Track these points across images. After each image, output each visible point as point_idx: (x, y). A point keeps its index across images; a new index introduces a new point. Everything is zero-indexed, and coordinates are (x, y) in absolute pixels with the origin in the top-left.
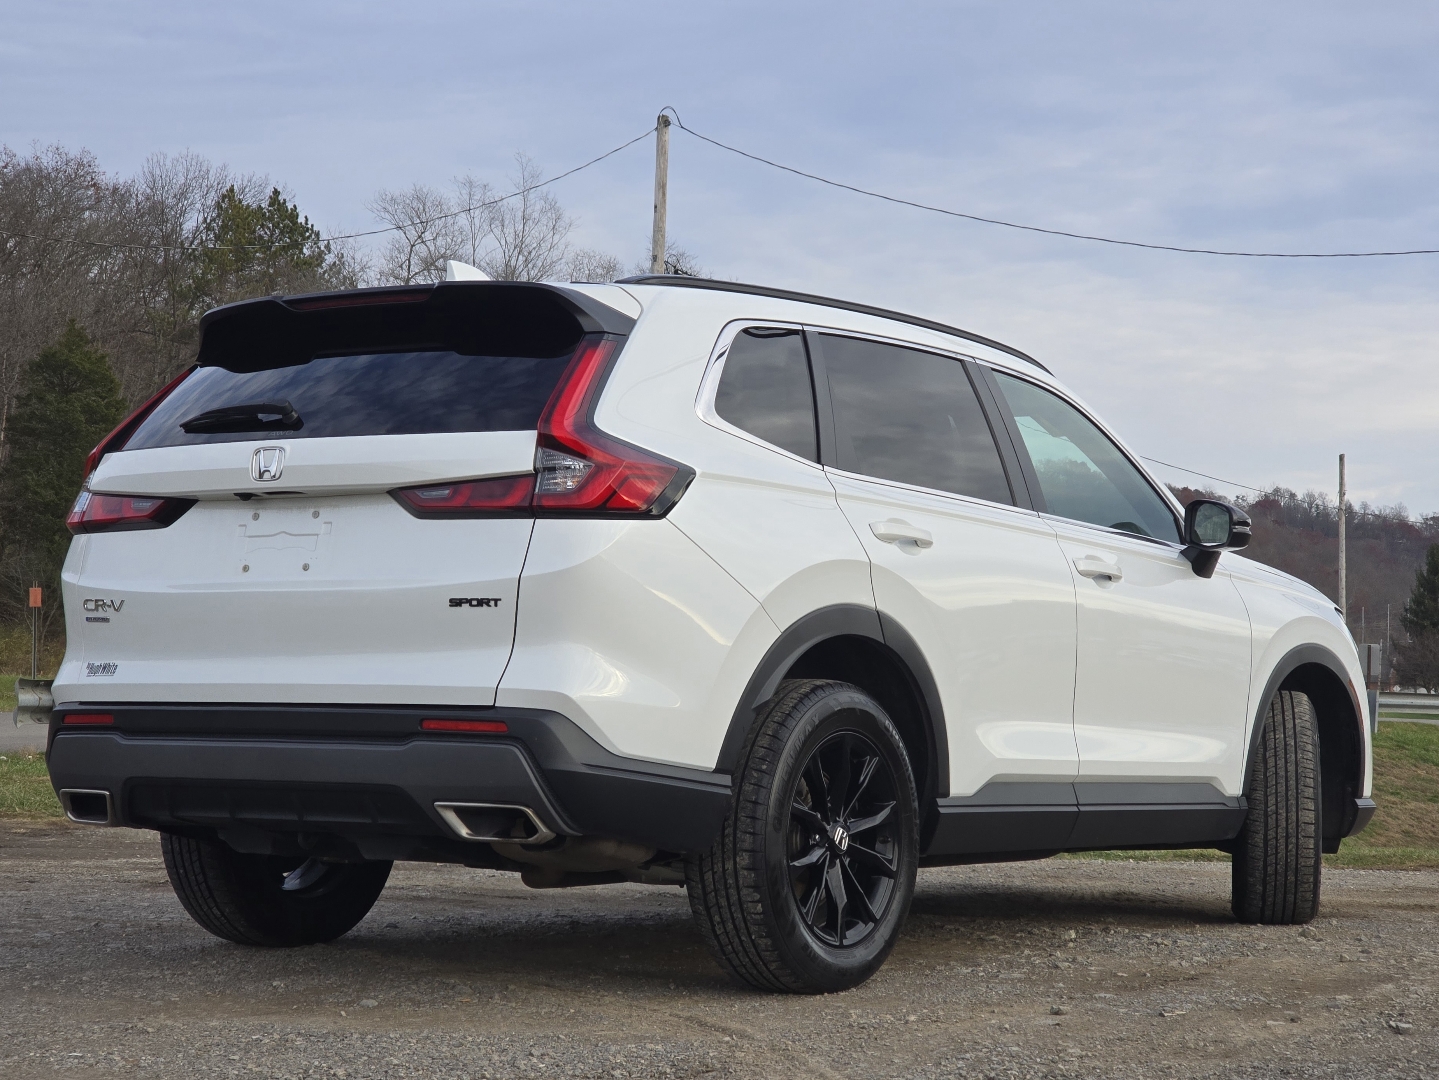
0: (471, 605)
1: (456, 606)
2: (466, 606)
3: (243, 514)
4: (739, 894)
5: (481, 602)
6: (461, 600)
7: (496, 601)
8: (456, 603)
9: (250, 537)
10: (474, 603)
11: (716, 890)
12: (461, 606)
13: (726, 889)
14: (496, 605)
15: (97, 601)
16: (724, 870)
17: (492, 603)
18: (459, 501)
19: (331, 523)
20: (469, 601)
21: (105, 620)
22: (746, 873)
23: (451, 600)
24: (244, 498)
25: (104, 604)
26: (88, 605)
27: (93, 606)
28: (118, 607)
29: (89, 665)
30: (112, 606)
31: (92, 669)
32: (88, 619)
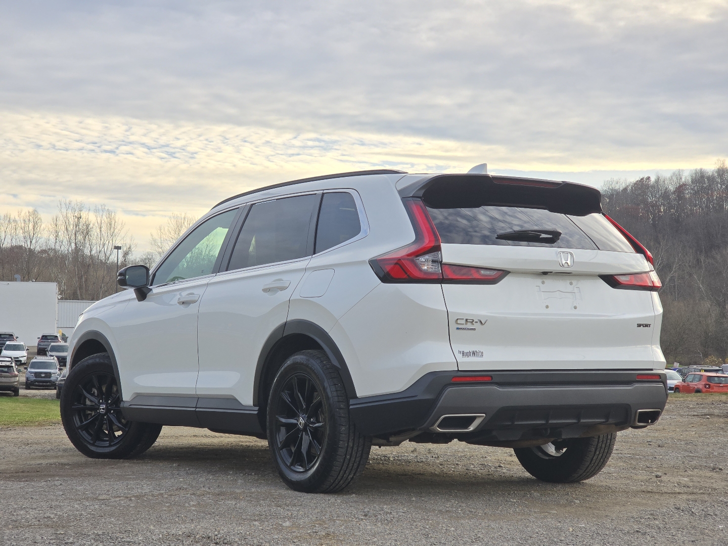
0: (643, 327)
3: (538, 281)
5: (646, 326)
7: (650, 325)
8: (639, 325)
9: (543, 292)
12: (640, 327)
15: (467, 320)
19: (579, 287)
20: (643, 325)
21: (474, 329)
24: (545, 273)
25: (473, 321)
26: (459, 321)
27: (464, 322)
28: (483, 323)
29: (460, 352)
30: (479, 322)
31: (464, 354)
32: (458, 329)
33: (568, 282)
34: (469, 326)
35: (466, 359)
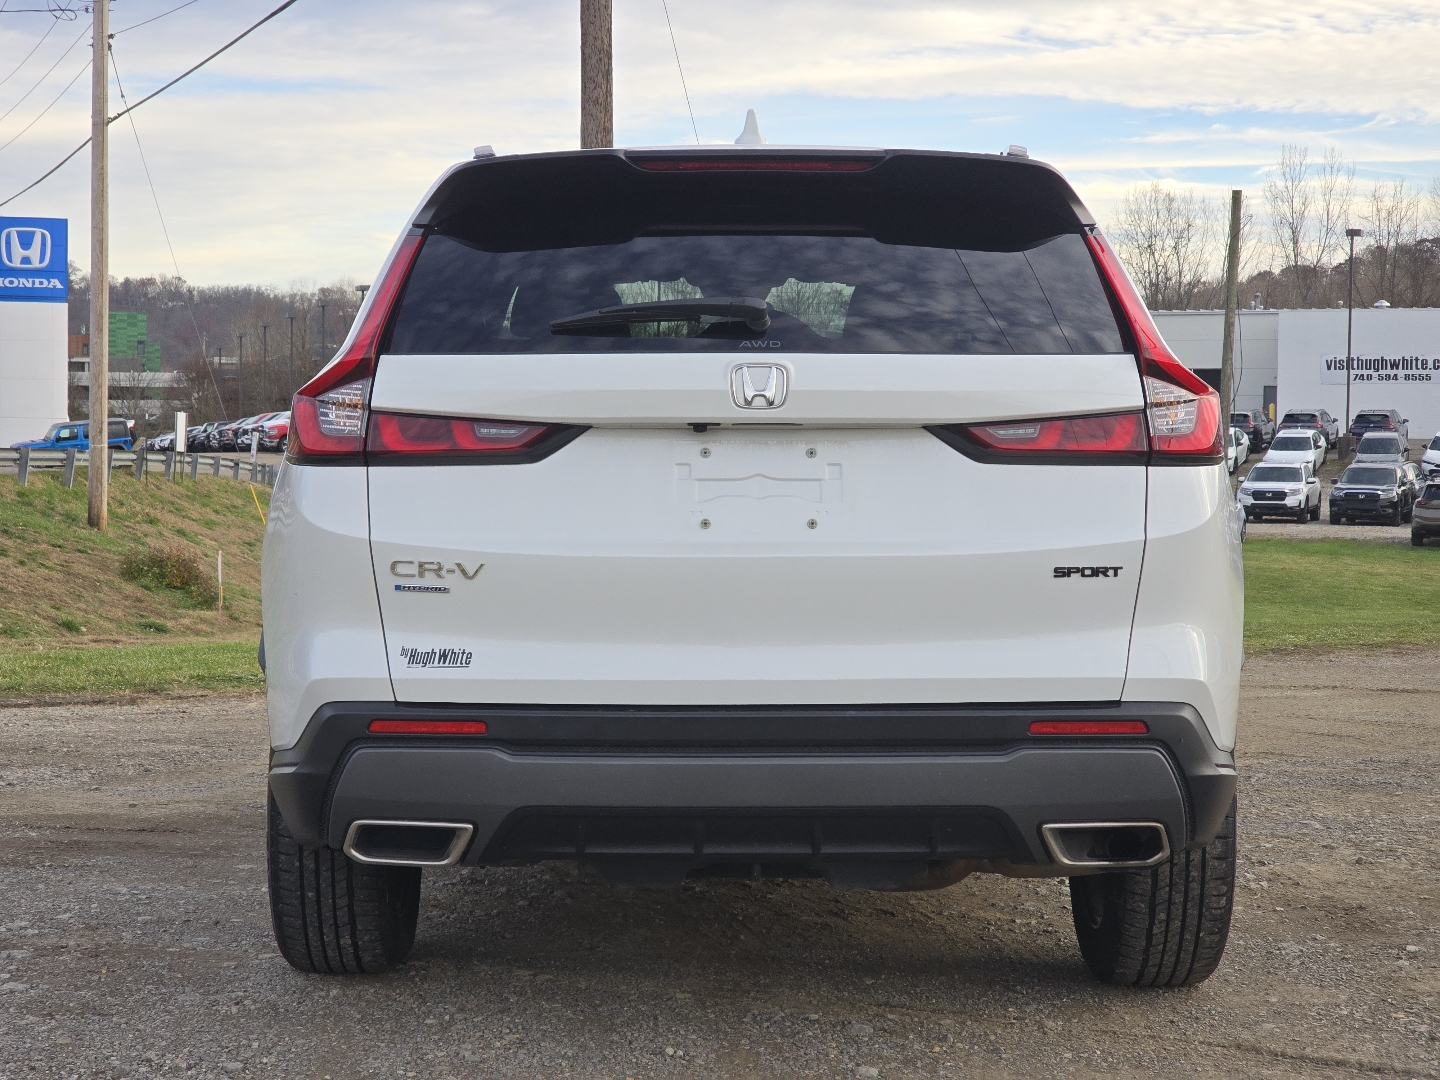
0: (1083, 575)
1: (1063, 576)
2: (1075, 577)
3: (688, 448)
4: (1202, 888)
5: (1096, 572)
6: (1069, 569)
7: (1116, 570)
8: (1062, 573)
9: (699, 480)
10: (1087, 572)
11: (1171, 885)
12: (1069, 576)
13: (1187, 882)
14: (1116, 575)
15: (421, 565)
16: (1188, 861)
17: (1111, 573)
18: (1049, 443)
19: (839, 464)
20: (1081, 571)
21: (445, 590)
22: (1216, 863)
23: (1056, 570)
24: (699, 428)
25: (440, 569)
26: (400, 569)
27: (414, 570)
28: (471, 572)
29: (404, 652)
30: (458, 571)
31: (413, 657)
32: (398, 588)
33: (803, 448)
34: (430, 580)
35: (419, 672)
